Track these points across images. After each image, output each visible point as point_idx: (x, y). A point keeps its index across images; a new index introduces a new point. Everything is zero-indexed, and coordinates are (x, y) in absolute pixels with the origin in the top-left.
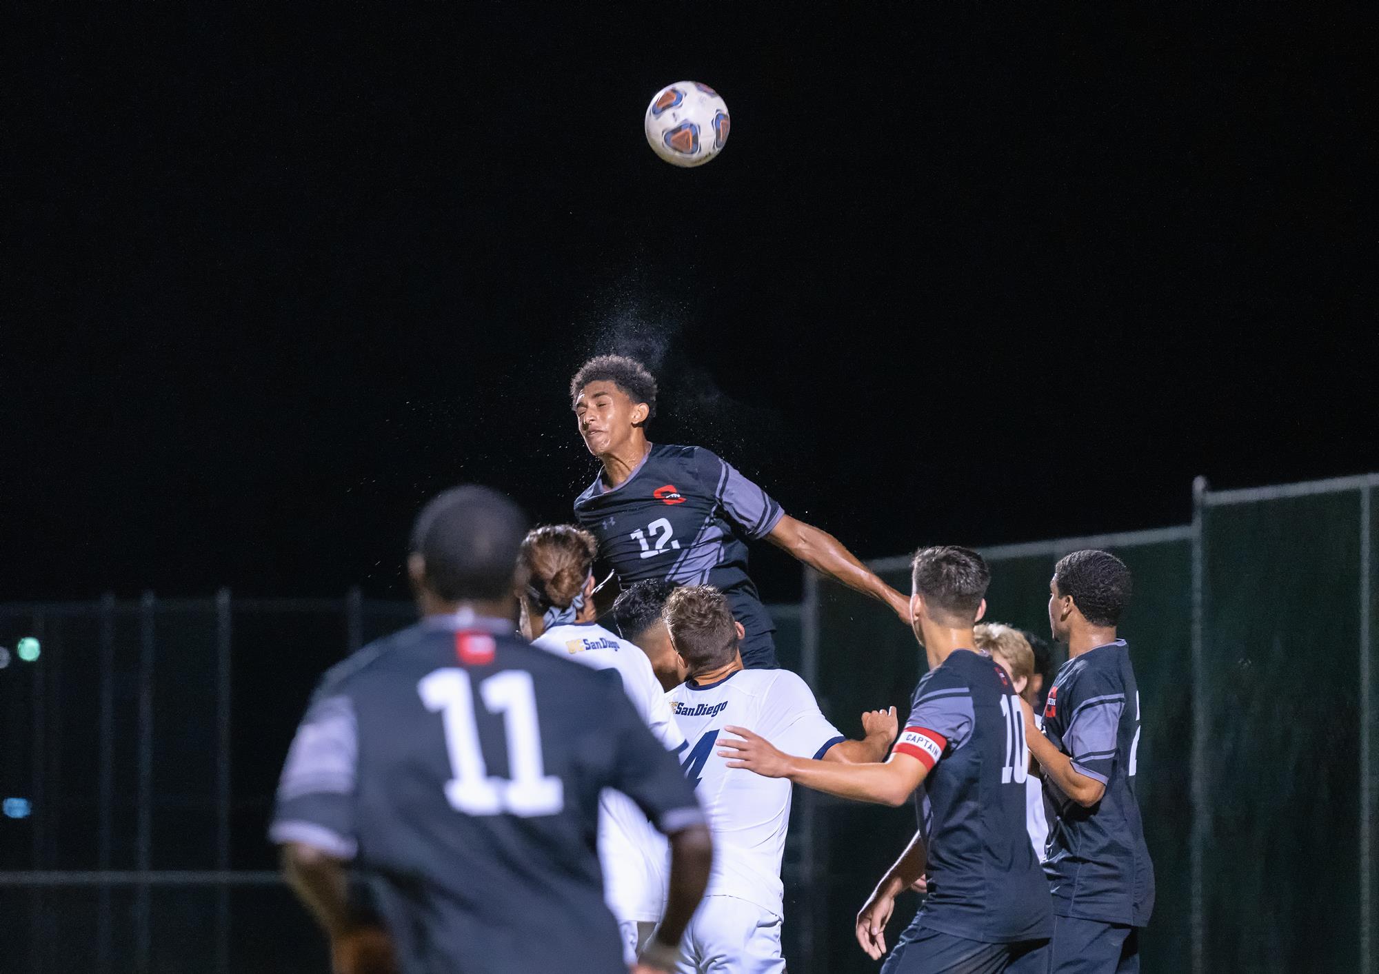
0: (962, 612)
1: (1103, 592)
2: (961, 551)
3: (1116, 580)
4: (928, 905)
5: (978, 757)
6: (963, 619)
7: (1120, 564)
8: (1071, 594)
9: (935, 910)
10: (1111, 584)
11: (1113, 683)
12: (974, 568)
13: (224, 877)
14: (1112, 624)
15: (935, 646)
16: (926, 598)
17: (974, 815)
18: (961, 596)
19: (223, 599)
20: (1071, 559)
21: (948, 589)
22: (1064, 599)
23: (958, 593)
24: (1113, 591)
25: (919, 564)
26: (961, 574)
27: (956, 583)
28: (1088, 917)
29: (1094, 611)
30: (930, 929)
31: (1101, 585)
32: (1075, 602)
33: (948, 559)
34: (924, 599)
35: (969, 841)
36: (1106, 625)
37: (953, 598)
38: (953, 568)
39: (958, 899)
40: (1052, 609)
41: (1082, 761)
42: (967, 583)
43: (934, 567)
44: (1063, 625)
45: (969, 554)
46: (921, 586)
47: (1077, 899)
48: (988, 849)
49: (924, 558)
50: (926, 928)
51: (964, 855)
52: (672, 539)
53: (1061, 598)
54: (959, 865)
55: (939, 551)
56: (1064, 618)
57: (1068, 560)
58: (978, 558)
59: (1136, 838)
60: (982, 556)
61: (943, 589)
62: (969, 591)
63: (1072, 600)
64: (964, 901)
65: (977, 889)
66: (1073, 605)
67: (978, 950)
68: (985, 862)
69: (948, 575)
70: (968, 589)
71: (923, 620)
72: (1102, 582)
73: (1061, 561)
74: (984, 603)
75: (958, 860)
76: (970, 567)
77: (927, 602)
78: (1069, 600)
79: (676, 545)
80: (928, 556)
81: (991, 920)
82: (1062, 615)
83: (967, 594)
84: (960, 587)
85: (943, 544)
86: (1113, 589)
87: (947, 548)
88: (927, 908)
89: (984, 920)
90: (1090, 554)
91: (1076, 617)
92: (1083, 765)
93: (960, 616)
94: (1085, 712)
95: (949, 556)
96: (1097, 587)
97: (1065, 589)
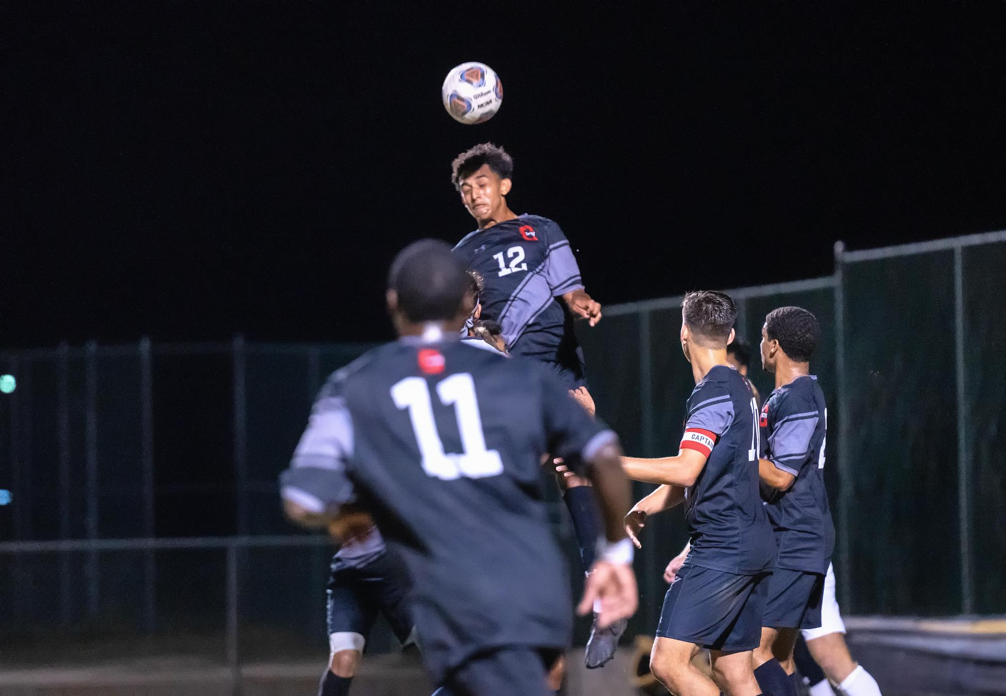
0: (717, 338)
1: (800, 338)
2: (717, 294)
3: (809, 329)
4: (696, 549)
5: (733, 443)
6: (719, 343)
7: (813, 318)
8: (777, 339)
9: (702, 553)
10: (806, 332)
11: (810, 404)
12: (726, 305)
13: (150, 543)
14: (805, 360)
15: (698, 362)
16: (691, 328)
17: (730, 485)
18: (715, 326)
19: (145, 346)
20: (777, 313)
21: (706, 321)
22: (772, 342)
23: (713, 323)
24: (807, 338)
25: (686, 303)
26: (716, 310)
27: (712, 316)
28: (790, 568)
29: (794, 352)
30: (700, 567)
31: (799, 333)
32: (780, 344)
33: (707, 300)
34: (689, 328)
35: (728, 503)
36: (802, 361)
37: (710, 327)
38: (710, 306)
39: (720, 543)
40: (763, 348)
41: (781, 460)
42: (720, 317)
43: (698, 305)
44: (772, 361)
45: (722, 296)
46: (689, 318)
47: (781, 555)
48: (740, 508)
49: (689, 300)
50: (697, 566)
51: (724, 513)
52: (523, 262)
53: (770, 341)
54: (719, 520)
55: (701, 295)
56: (772, 355)
57: (775, 314)
58: (729, 299)
59: (824, 512)
60: (731, 298)
61: (703, 321)
62: (722, 323)
63: (777, 343)
64: (724, 545)
65: (733, 536)
66: (779, 346)
67: (734, 580)
68: (738, 518)
69: (706, 312)
70: (721, 321)
71: (689, 344)
72: (800, 331)
73: (771, 314)
74: (733, 330)
75: (718, 516)
76: (722, 305)
77: (692, 331)
78: (775, 343)
79: (524, 267)
80: (693, 298)
81: (744, 558)
82: (771, 353)
83: (720, 325)
84: (715, 320)
85: (704, 289)
86: (807, 336)
87: (706, 292)
88: (695, 551)
89: (737, 559)
90: (791, 310)
91: (781, 355)
92: (782, 463)
93: (715, 340)
94: (786, 425)
95: (707, 297)
96: (796, 334)
97: (772, 334)
